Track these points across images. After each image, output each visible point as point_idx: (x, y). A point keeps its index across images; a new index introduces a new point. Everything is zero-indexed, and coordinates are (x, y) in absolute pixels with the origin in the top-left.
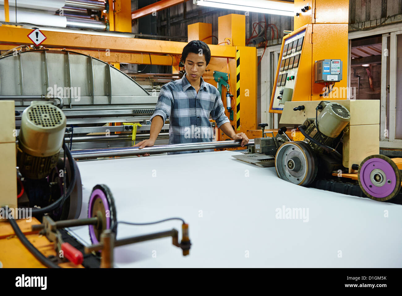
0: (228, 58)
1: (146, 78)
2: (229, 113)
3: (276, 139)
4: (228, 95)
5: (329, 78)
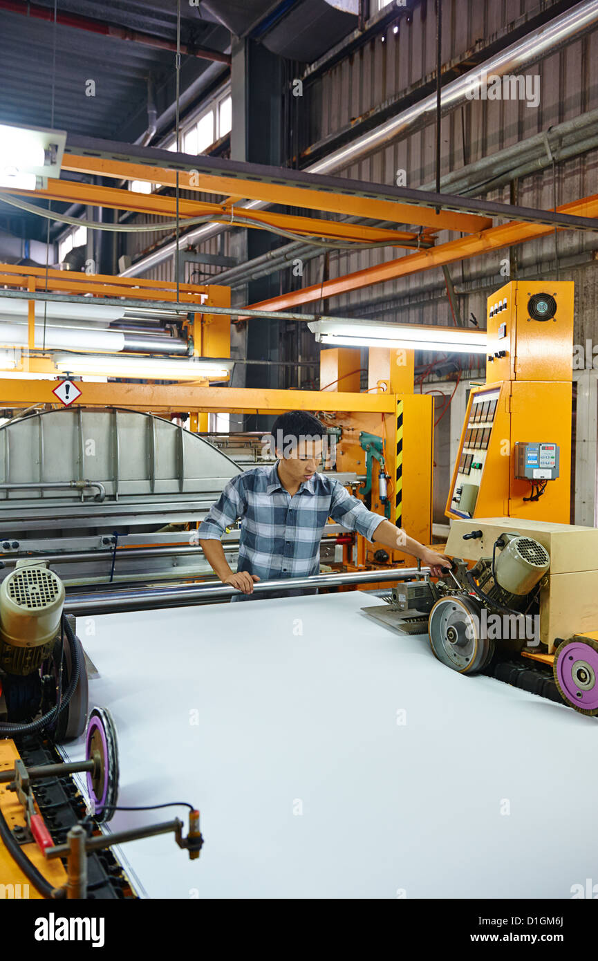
0: (383, 414)
1: (246, 443)
2: (384, 506)
3: (434, 586)
4: (382, 476)
5: (537, 474)
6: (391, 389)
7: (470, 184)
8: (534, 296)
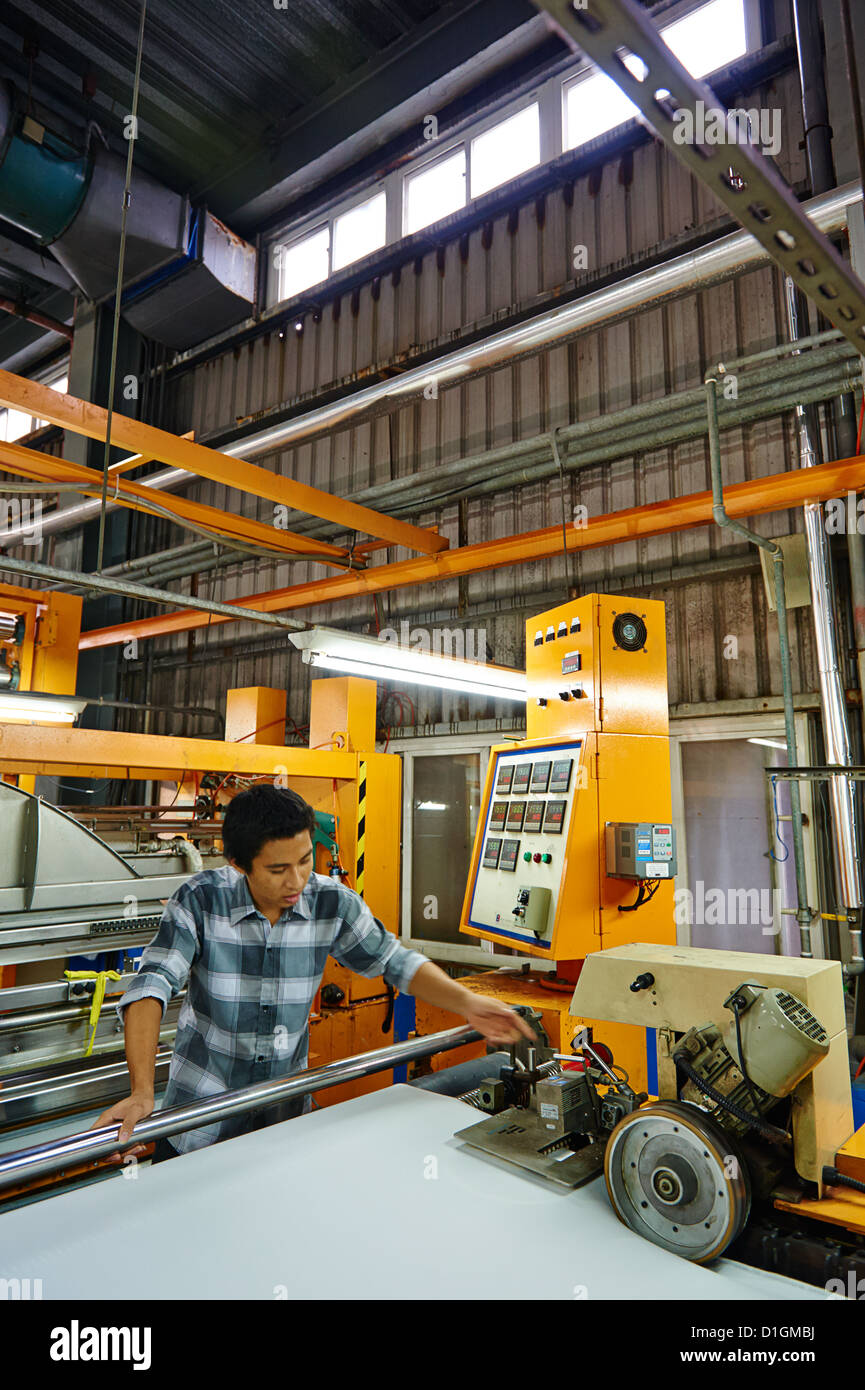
0: (335, 779)
1: (122, 823)
4: (335, 871)
5: (651, 870)
6: (350, 745)
7: (432, 494)
8: (620, 615)
